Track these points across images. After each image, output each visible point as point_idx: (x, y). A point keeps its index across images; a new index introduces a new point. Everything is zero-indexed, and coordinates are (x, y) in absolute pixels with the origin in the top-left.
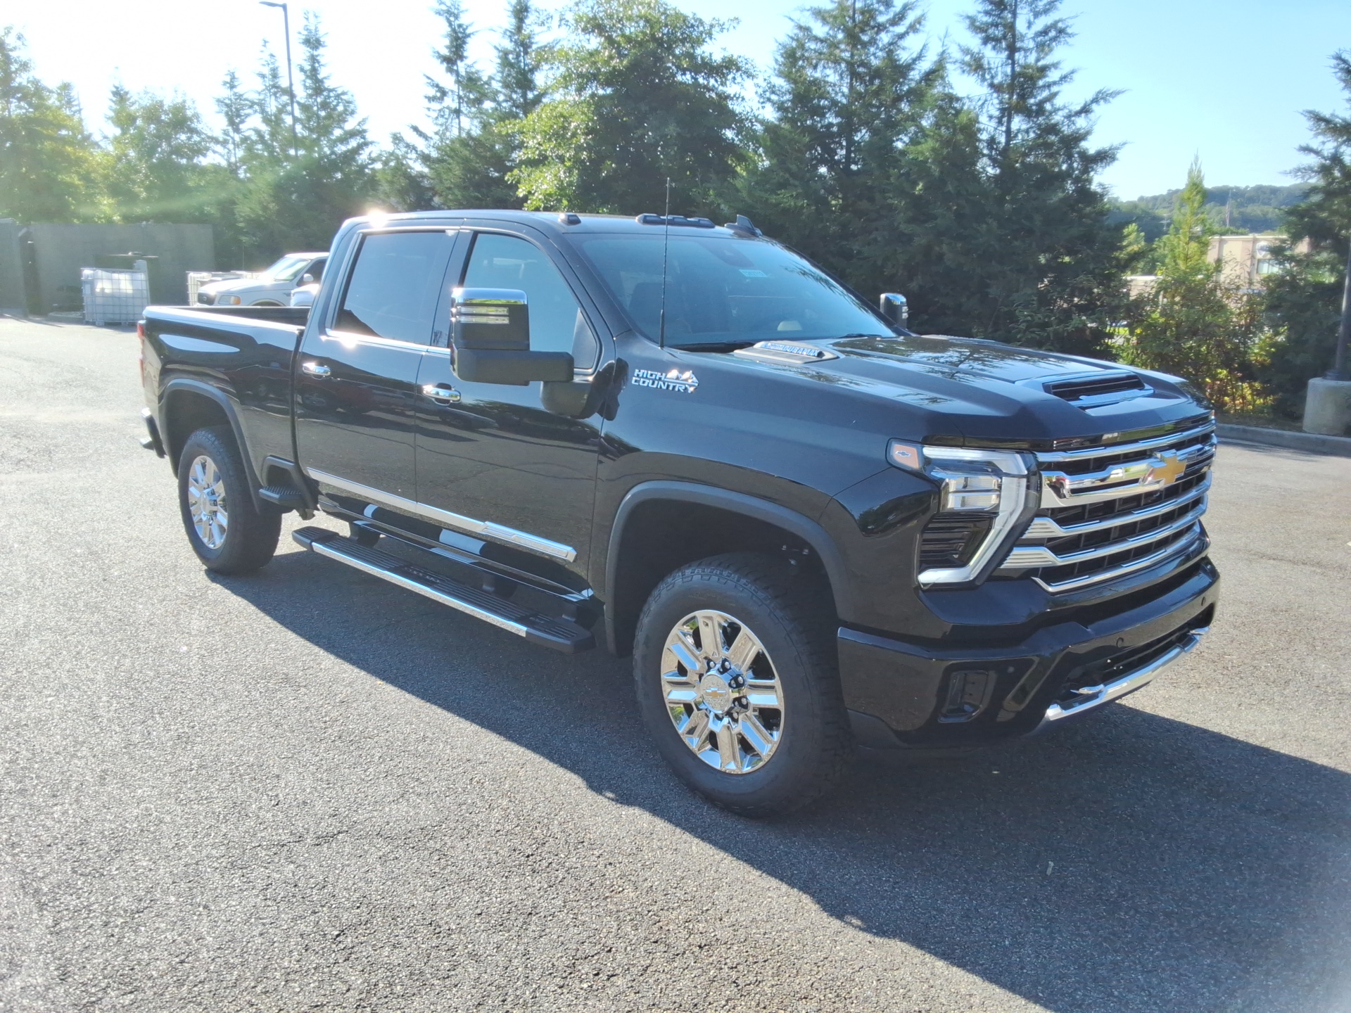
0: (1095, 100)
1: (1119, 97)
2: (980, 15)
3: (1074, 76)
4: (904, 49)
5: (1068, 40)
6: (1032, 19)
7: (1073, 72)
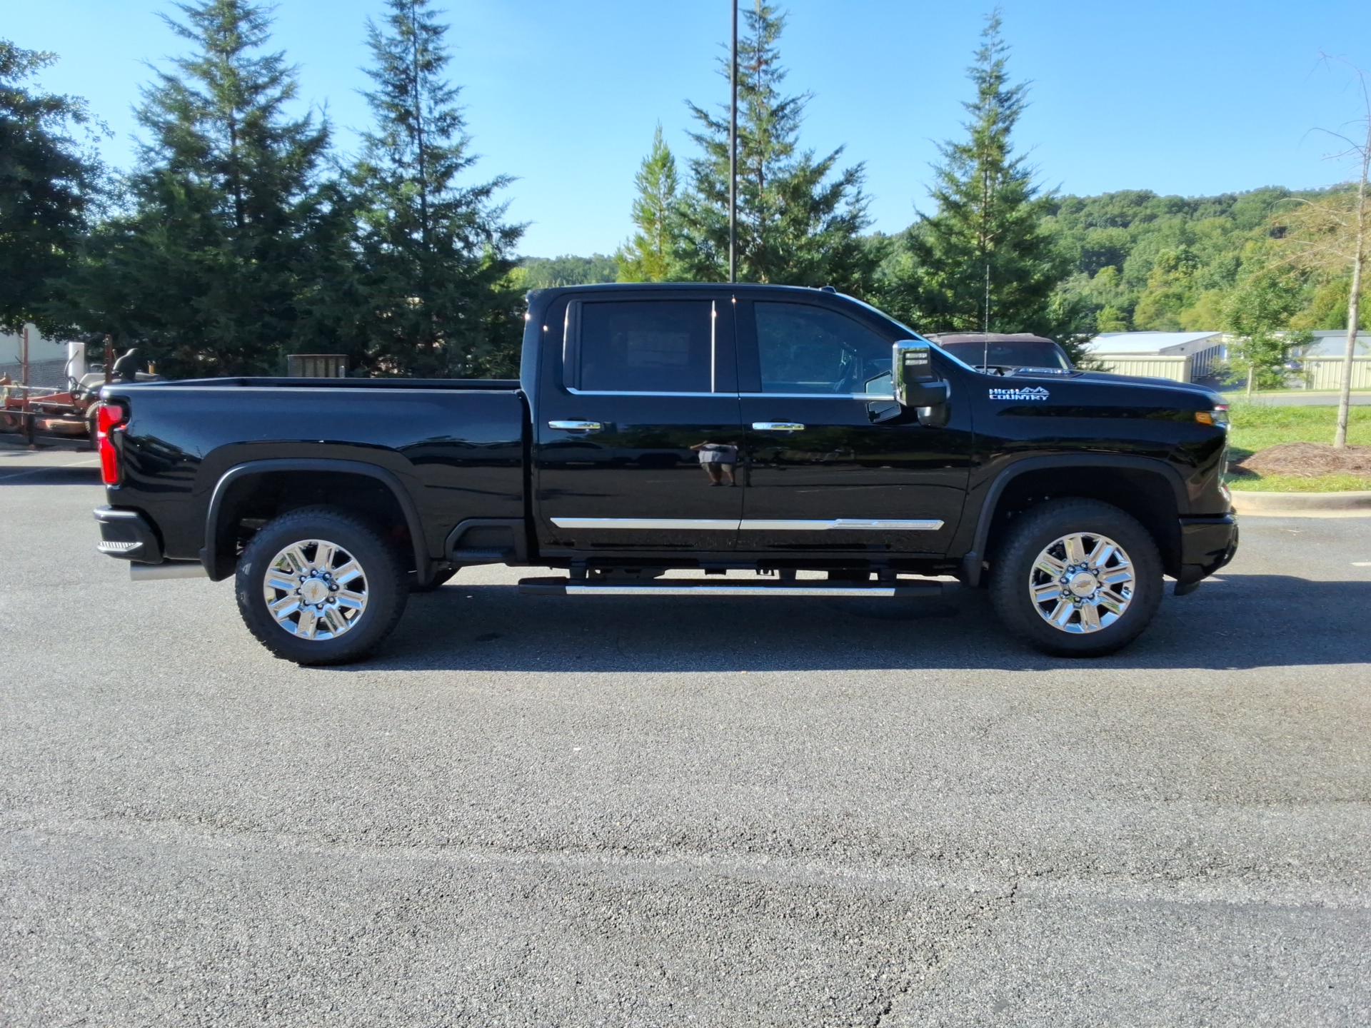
0: (495, 184)
1: (515, 182)
2: (379, 94)
3: (477, 160)
4: (281, 112)
5: (463, 128)
6: (433, 106)
7: (475, 157)
